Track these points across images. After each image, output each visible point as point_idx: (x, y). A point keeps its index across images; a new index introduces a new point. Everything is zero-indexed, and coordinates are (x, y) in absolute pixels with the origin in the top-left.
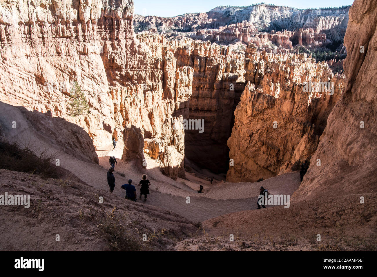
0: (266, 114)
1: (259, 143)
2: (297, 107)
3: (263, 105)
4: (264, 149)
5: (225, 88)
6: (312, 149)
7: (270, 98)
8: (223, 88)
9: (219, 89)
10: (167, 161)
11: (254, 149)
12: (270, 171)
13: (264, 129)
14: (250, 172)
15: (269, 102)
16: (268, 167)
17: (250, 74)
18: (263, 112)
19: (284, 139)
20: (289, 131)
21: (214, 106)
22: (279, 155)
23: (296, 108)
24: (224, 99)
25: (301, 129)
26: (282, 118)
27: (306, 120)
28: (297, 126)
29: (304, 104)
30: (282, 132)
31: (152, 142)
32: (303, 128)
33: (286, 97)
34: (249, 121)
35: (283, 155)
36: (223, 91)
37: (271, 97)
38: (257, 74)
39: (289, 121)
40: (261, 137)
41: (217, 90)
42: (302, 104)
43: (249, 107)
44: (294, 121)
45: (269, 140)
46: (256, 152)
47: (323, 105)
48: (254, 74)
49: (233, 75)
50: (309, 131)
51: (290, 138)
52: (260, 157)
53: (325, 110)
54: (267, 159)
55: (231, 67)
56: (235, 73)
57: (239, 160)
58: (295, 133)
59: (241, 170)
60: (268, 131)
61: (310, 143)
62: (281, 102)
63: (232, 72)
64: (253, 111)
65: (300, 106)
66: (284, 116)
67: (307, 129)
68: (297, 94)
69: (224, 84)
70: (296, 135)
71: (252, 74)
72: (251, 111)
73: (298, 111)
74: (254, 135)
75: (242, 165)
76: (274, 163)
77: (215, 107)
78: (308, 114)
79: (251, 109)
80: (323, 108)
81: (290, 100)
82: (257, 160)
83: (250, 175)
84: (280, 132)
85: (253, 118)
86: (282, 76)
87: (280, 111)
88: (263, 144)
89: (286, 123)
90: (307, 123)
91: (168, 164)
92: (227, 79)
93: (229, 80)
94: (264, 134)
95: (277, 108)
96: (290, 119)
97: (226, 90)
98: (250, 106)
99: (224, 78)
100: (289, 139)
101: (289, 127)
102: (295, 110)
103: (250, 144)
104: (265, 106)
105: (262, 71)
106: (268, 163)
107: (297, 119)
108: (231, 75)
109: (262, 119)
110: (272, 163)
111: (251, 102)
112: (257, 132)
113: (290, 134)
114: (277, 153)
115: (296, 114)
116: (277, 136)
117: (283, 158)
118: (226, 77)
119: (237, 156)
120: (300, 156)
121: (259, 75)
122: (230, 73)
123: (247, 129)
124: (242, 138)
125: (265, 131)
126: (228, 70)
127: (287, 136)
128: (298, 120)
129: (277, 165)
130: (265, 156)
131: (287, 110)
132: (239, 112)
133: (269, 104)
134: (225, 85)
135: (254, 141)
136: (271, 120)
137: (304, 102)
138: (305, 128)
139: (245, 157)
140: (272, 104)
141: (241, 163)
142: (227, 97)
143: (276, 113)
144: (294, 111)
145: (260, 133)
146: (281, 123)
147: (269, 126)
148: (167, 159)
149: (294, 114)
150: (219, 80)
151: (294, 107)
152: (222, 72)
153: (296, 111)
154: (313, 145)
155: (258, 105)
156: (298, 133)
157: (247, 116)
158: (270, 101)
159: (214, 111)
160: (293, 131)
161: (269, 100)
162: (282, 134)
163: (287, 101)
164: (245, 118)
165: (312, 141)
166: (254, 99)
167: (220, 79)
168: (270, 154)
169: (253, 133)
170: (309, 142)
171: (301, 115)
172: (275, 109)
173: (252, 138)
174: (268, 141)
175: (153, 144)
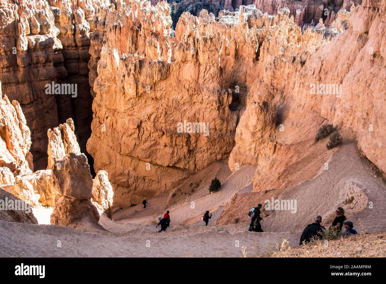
0: (159, 89)
1: (155, 135)
2: (204, 70)
3: (152, 77)
4: (165, 139)
5: (37, 63)
6: (268, 120)
7: (161, 64)
8: (35, 62)
9: (27, 66)
10: (106, 199)
11: (148, 144)
12: (179, 168)
13: (160, 111)
14: (144, 179)
15: (161, 71)
16: (175, 163)
17: (65, 34)
18: (155, 87)
19: (193, 119)
20: (197, 107)
21: (26, 96)
22: (190, 142)
23: (203, 72)
24: (41, 80)
25: (216, 99)
26: (184, 90)
27: (218, 86)
28: (209, 96)
29: (213, 65)
30: (187, 109)
31: (41, 179)
32: (218, 97)
33: (186, 59)
34: (130, 106)
35: (196, 141)
36: (34, 67)
37: (163, 63)
38: (78, 31)
39: (196, 92)
40: (156, 124)
41: (24, 67)
42: (211, 64)
43: (130, 84)
44: (203, 91)
45: (170, 126)
46: (152, 148)
47: (227, 62)
48: (73, 33)
49: (47, 38)
50: (226, 100)
51: (201, 114)
52: (160, 153)
53: (232, 67)
54: (173, 152)
55: (39, 25)
56: (48, 35)
57: (122, 167)
58: (208, 106)
59: (128, 181)
60: (166, 113)
61: (263, 114)
62: (180, 68)
63: (41, 33)
64: (137, 88)
65: (208, 68)
66: (187, 86)
67: (223, 98)
68: (203, 52)
69: (34, 55)
70: (209, 110)
71: (70, 32)
72: (135, 90)
73: (207, 76)
74: (143, 125)
75: (129, 174)
76: (184, 156)
77: (28, 96)
78: (220, 77)
79: (133, 86)
80: (227, 65)
81: (193, 63)
82: (155, 159)
83: (147, 184)
84: (185, 111)
85: (137, 99)
86: (147, 29)
87: (180, 81)
88: (164, 133)
89: (191, 96)
90: (222, 90)
91: (107, 203)
92: (38, 45)
93: (42, 47)
94: (162, 119)
95: (175, 77)
96: (197, 89)
97: (39, 65)
98: (132, 83)
99: (31, 45)
100: (200, 117)
101: (196, 101)
102: (202, 74)
103: (139, 139)
104: (156, 78)
105: (84, 26)
106: (176, 158)
107: (206, 87)
108: (43, 38)
109: (154, 97)
110: (182, 156)
111: (131, 76)
112: (149, 118)
113: (199, 110)
114: (188, 140)
115: (205, 81)
116: (181, 116)
117: (196, 144)
118: (34, 42)
119: (116, 164)
120: (252, 133)
121: (81, 33)
122: (39, 36)
123: (129, 117)
124: (121, 134)
125: (161, 114)
126: (34, 31)
127: (196, 114)
128: (208, 89)
129: (189, 158)
130: (169, 150)
131: (190, 77)
132: (104, 95)
133: (162, 73)
134: (37, 56)
135: (146, 133)
136: (167, 97)
137: (214, 62)
138: (220, 96)
139: (131, 161)
140: (166, 73)
141: (126, 172)
142: (45, 77)
143: (174, 84)
144: (200, 76)
145: (155, 119)
146: (185, 98)
147: (167, 105)
148: (106, 196)
149: (201, 81)
150: (25, 50)
151: (199, 71)
152: (25, 34)
153: (204, 76)
154: (268, 114)
155: (145, 78)
156: (212, 105)
157: (127, 99)
158: (163, 70)
159: (28, 104)
160: (203, 105)
161: (161, 68)
162: (187, 113)
163: (188, 65)
164: (122, 102)
165: (265, 110)
166: (135, 70)
167: (26, 48)
168: (176, 145)
169: (141, 122)
170: (261, 111)
171: (211, 81)
172: (172, 79)
173: (142, 130)
174: (168, 128)
175: (43, 181)
